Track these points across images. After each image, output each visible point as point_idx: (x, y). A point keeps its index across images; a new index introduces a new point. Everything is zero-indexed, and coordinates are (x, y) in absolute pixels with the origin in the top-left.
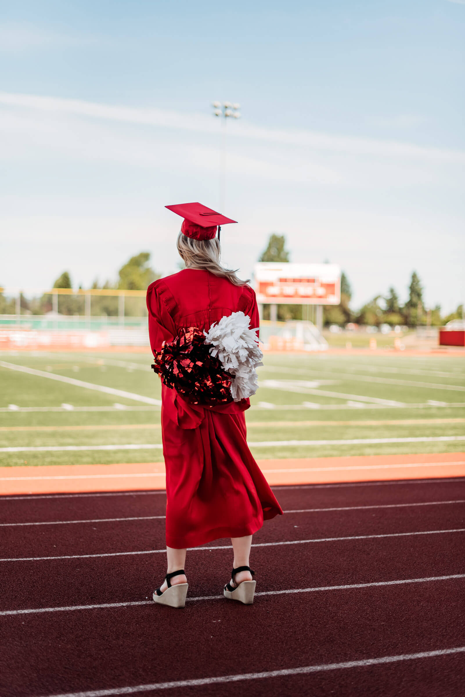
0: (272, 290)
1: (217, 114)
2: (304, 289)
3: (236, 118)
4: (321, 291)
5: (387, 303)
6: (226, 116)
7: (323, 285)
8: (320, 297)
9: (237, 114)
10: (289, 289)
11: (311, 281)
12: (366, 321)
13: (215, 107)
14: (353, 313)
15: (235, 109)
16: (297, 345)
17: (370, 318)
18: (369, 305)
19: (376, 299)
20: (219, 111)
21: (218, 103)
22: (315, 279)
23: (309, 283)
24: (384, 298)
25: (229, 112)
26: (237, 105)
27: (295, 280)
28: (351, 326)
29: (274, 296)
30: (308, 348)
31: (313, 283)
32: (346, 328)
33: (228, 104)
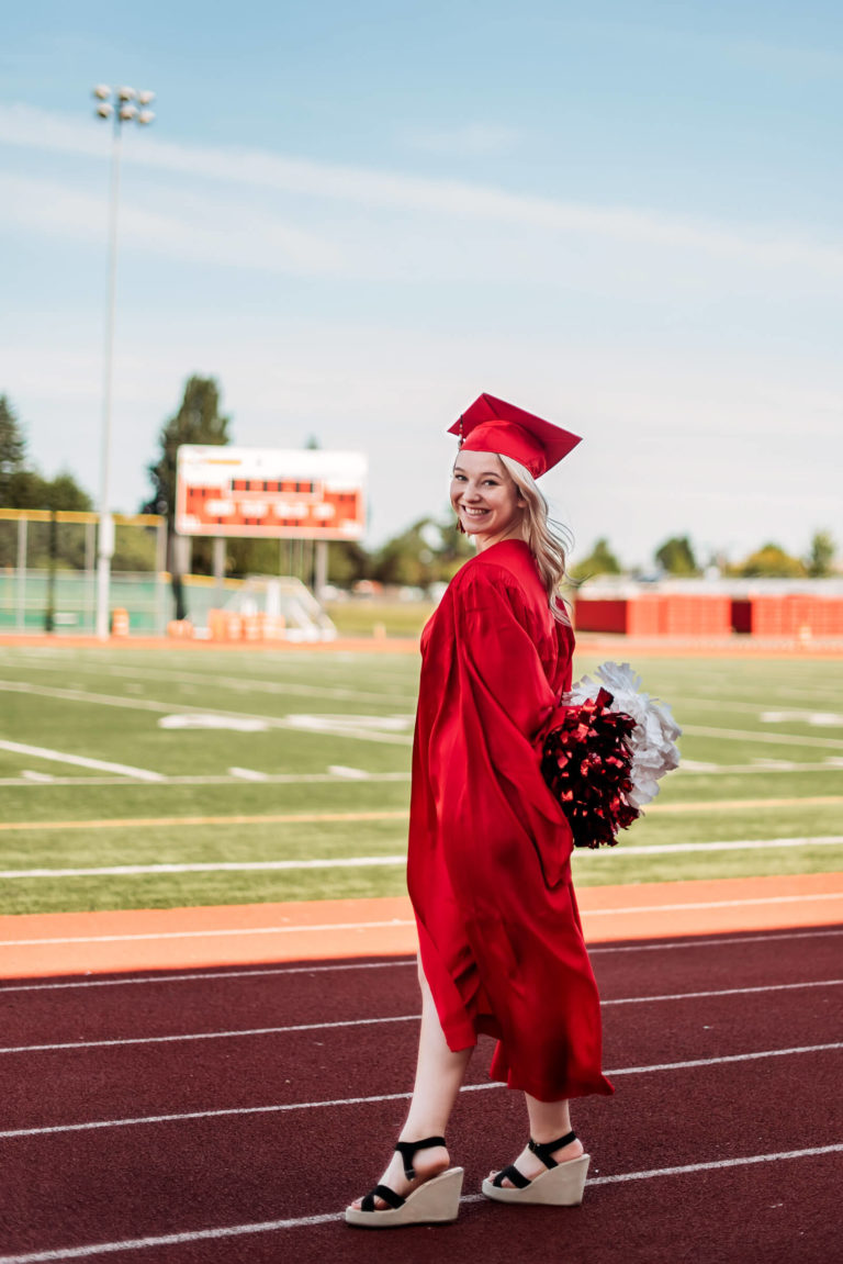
0: (216, 507)
1: (104, 112)
2: (286, 506)
3: (142, 123)
4: (325, 511)
5: (443, 537)
6: (122, 118)
7: (328, 497)
8: (324, 524)
9: (147, 114)
10: (255, 506)
11: (300, 488)
12: (399, 575)
13: (99, 97)
14: (368, 556)
15: (142, 104)
16: (272, 629)
17: (410, 569)
18: (404, 538)
19: (418, 527)
20: (108, 107)
21: (105, 89)
22: (314, 483)
23: (300, 494)
24: (439, 526)
25: (129, 109)
26: (147, 95)
27: (266, 486)
28: (366, 586)
29: (220, 520)
30: (295, 636)
31: (309, 494)
32: (356, 591)
33: (128, 90)
